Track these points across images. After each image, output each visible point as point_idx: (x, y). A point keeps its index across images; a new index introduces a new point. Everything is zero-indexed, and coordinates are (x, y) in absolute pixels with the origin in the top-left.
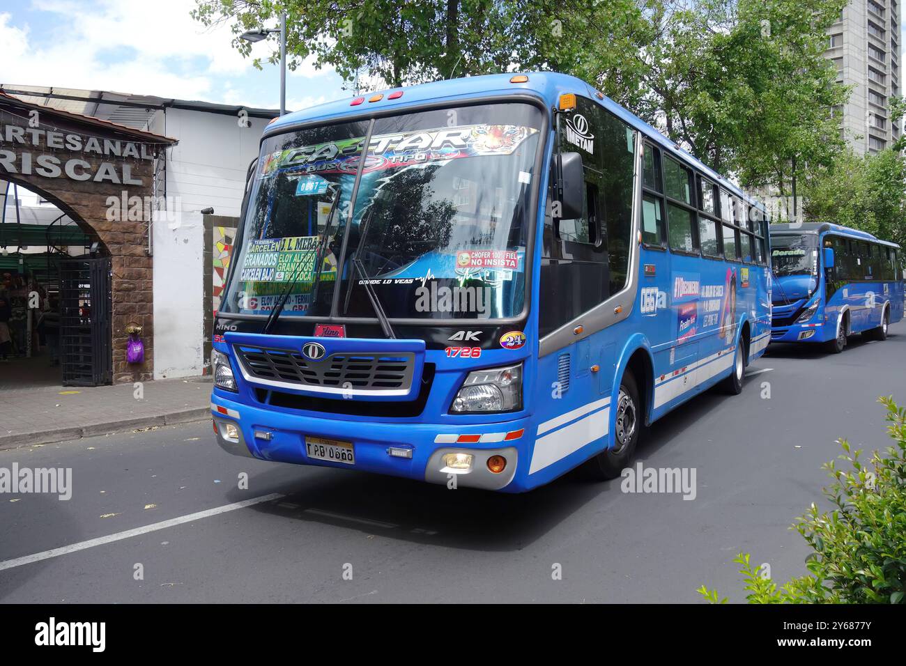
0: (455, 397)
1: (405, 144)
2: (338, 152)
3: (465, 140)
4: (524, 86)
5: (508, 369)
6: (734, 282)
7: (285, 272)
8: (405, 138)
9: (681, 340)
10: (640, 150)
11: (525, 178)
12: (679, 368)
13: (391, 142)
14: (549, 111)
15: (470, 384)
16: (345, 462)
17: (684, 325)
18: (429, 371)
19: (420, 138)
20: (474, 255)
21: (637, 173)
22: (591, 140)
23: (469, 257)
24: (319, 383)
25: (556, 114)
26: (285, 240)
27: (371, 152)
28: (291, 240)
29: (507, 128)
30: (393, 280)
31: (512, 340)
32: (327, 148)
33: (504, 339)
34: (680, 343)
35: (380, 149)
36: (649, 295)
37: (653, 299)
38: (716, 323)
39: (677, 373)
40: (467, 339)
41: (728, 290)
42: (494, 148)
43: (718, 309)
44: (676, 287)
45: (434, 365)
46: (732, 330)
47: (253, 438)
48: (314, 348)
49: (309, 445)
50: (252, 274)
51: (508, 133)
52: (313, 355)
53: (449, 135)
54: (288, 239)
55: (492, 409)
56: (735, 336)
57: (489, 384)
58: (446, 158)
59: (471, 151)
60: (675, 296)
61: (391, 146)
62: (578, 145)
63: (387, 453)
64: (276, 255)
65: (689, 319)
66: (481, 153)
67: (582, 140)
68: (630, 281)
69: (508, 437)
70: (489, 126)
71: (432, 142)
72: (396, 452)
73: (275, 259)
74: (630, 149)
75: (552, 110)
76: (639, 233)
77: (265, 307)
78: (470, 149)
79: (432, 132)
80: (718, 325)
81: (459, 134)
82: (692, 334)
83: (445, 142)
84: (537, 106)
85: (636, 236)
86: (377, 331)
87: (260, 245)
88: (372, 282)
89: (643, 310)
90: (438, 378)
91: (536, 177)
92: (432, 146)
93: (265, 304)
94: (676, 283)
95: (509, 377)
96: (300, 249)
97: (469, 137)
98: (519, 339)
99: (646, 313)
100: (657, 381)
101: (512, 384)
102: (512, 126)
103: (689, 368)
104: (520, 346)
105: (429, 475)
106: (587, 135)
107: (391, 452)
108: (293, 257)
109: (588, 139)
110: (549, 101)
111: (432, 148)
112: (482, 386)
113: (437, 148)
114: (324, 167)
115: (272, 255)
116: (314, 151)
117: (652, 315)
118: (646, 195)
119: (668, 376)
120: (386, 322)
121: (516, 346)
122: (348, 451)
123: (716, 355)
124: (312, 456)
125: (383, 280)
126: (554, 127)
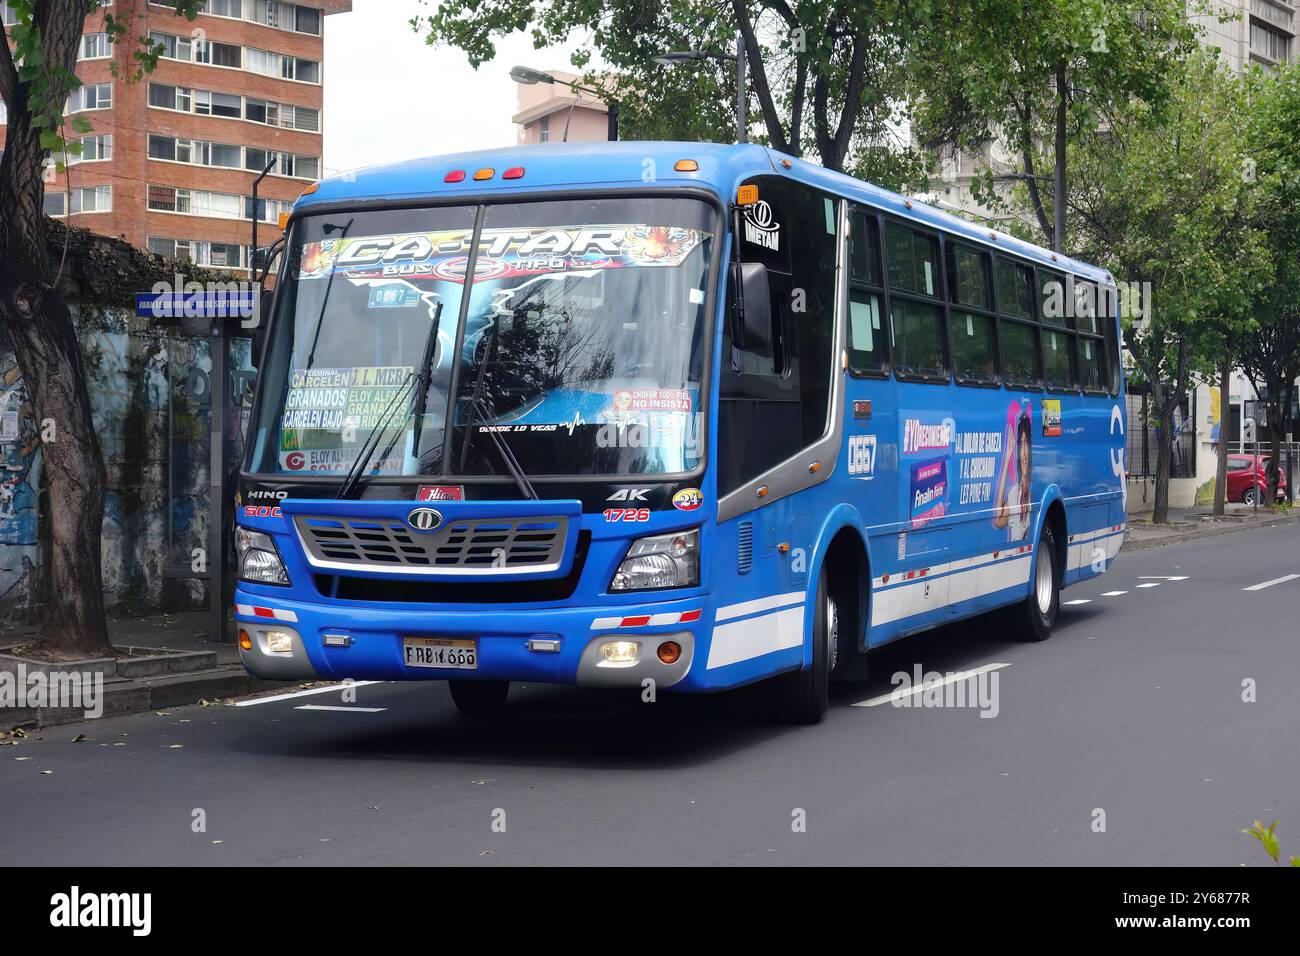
0: (616, 572)
1: (534, 243)
2: (432, 249)
3: (618, 245)
4: (693, 175)
5: (682, 535)
6: (1025, 426)
7: (362, 416)
8: (532, 236)
9: (918, 522)
10: (845, 227)
11: (696, 296)
12: (915, 568)
13: (512, 240)
14: (725, 209)
15: (634, 555)
16: (462, 667)
17: (922, 499)
18: (585, 539)
19: (553, 238)
20: (636, 395)
21: (841, 265)
22: (775, 231)
23: (630, 396)
24: (428, 563)
25: (733, 212)
26: (356, 371)
27: (484, 253)
28: (367, 371)
29: (674, 231)
30: (529, 427)
31: (687, 499)
32: (412, 241)
33: (677, 498)
34: (915, 526)
35: (497, 248)
36: (861, 447)
37: (868, 452)
38: (987, 499)
39: (911, 575)
40: (632, 498)
41: (1012, 441)
42: (657, 257)
43: (990, 474)
44: (907, 435)
45: (589, 533)
46: (1022, 515)
47: (320, 645)
48: (426, 516)
49: (408, 649)
50: (305, 419)
51: (674, 237)
52: (424, 524)
53: (595, 236)
54: (362, 370)
55: (663, 585)
56: (1031, 527)
57: (659, 554)
58: (593, 267)
59: (626, 260)
60: (905, 449)
61: (512, 245)
62: (759, 243)
63: (527, 647)
64: (344, 391)
65: (933, 488)
66: (640, 263)
67: (764, 234)
68: (832, 426)
69: (684, 618)
70: (649, 228)
71: (572, 244)
72: (541, 645)
73: (343, 398)
74: (830, 230)
75: (729, 206)
76: (844, 354)
77: (318, 465)
78: (624, 256)
79: (571, 230)
80: (991, 502)
81: (608, 236)
82: (938, 513)
83: (590, 245)
84: (709, 202)
85: (840, 359)
86: (513, 492)
87: (314, 377)
88: (500, 429)
89: (852, 469)
90: (594, 549)
91: (711, 296)
92: (573, 249)
93: (318, 462)
94: (907, 429)
95: (683, 544)
96: (384, 384)
97: (623, 241)
98: (695, 497)
99: (856, 475)
100: (876, 583)
101: (687, 554)
102: (680, 229)
103: (934, 570)
104: (696, 506)
105: (582, 672)
106: (770, 226)
107: (532, 646)
108: (373, 395)
109: (771, 232)
110: (725, 193)
111: (573, 253)
112: (649, 558)
113: (579, 253)
114: (411, 270)
115: (336, 391)
116: (392, 245)
117: (866, 479)
118: (856, 294)
119: (896, 578)
120: (523, 480)
121: (692, 506)
122: (468, 651)
123: (990, 557)
124: (414, 663)
125: (514, 427)
126: (732, 228)
